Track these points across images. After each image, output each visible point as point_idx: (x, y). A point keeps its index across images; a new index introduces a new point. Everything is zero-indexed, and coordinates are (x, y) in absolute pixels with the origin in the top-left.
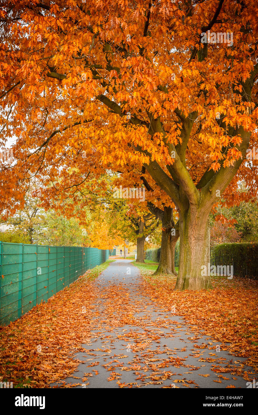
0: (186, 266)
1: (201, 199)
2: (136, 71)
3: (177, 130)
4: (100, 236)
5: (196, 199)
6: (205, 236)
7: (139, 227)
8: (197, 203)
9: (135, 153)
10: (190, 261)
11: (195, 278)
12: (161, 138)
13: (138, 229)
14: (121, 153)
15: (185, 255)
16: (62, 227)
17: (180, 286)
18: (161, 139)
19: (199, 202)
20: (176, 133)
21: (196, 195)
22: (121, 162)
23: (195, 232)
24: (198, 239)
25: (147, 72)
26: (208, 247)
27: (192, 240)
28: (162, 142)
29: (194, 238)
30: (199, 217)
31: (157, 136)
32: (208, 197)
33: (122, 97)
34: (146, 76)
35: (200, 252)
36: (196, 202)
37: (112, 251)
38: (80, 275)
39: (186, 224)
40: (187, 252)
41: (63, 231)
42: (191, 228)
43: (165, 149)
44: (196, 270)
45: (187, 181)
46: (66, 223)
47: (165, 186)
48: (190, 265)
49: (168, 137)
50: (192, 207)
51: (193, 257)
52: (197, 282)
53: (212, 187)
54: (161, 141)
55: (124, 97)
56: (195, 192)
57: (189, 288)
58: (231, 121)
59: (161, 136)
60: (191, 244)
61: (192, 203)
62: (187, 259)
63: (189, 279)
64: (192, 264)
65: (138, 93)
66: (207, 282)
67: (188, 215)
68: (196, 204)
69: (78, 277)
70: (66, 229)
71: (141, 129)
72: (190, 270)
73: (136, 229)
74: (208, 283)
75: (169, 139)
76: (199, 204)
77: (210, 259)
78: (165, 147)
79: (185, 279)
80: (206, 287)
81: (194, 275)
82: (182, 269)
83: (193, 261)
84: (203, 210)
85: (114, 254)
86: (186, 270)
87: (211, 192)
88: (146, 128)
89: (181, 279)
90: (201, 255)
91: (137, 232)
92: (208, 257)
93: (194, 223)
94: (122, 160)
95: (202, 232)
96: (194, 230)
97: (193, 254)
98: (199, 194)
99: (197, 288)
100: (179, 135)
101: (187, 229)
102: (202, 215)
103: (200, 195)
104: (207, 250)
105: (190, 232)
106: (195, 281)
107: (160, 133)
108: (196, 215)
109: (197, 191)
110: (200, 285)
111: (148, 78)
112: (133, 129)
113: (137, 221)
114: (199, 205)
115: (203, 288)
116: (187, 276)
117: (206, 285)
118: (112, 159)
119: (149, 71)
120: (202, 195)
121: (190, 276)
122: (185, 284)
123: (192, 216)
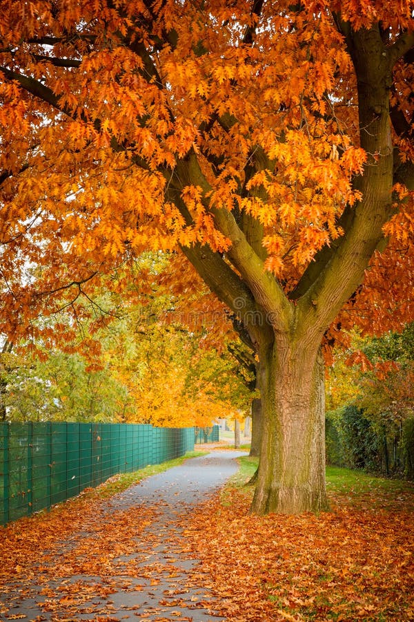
0: (272, 463)
1: (297, 321)
2: (107, 79)
3: (230, 181)
4: (174, 396)
5: (286, 321)
6: (312, 399)
7: (255, 374)
8: (289, 330)
9: (141, 230)
10: (280, 452)
11: (291, 487)
12: (198, 197)
13: (253, 379)
14: (109, 230)
15: (269, 440)
16: (68, 375)
17: (260, 506)
18: (198, 199)
19: (291, 328)
20: (227, 186)
21: (286, 313)
22: (111, 249)
23: (288, 391)
24: (296, 406)
25: (129, 81)
26: (319, 421)
27: (284, 407)
28: (199, 205)
29: (287, 405)
30: (295, 360)
31: (189, 193)
32: (310, 318)
33: (78, 131)
34: (127, 88)
35: (301, 433)
36: (287, 327)
37: (211, 431)
38: (86, 486)
39: (270, 374)
40: (275, 434)
41: (70, 384)
42: (281, 382)
43: (206, 219)
44: (292, 471)
45: (262, 284)
46: (76, 367)
47: (226, 294)
48: (281, 461)
49: (212, 195)
50: (279, 337)
51: (287, 442)
52: (295, 497)
53: (317, 295)
54: (196, 203)
55: (83, 131)
56: (283, 305)
57: (279, 510)
58: (300, 174)
59: (197, 193)
60: (282, 416)
61: (277, 331)
62: (273, 448)
63: (278, 489)
64: (284, 459)
65: (112, 122)
66: (318, 496)
67: (274, 354)
68: (286, 333)
69: (80, 490)
70: (78, 380)
71: (151, 180)
72: (280, 472)
73: (249, 379)
74: (320, 500)
75: (213, 199)
76: (293, 332)
77: (324, 447)
78: (208, 214)
79: (269, 491)
80: (314, 508)
81: (288, 482)
82: (265, 470)
83: (286, 453)
84: (302, 344)
85: (216, 438)
86: (272, 473)
87: (315, 307)
88: (162, 178)
89: (262, 491)
90: (303, 439)
91: (252, 386)
92: (319, 443)
93: (285, 372)
94: (114, 245)
95: (305, 389)
96: (286, 386)
97: (287, 437)
98: (291, 311)
99: (295, 510)
100: (234, 191)
101: (272, 384)
102: (301, 354)
103: (295, 312)
104: (316, 428)
105: (279, 391)
106: (291, 494)
107: (195, 188)
108: (289, 356)
109: (289, 304)
110: (301, 503)
111: (130, 94)
112: (136, 181)
113: (251, 359)
114: (292, 334)
115: (308, 510)
116: (274, 485)
117: (314, 503)
118: (94, 243)
119: (132, 80)
120: (299, 312)
121: (280, 485)
122: (271, 500)
123: (280, 358)
